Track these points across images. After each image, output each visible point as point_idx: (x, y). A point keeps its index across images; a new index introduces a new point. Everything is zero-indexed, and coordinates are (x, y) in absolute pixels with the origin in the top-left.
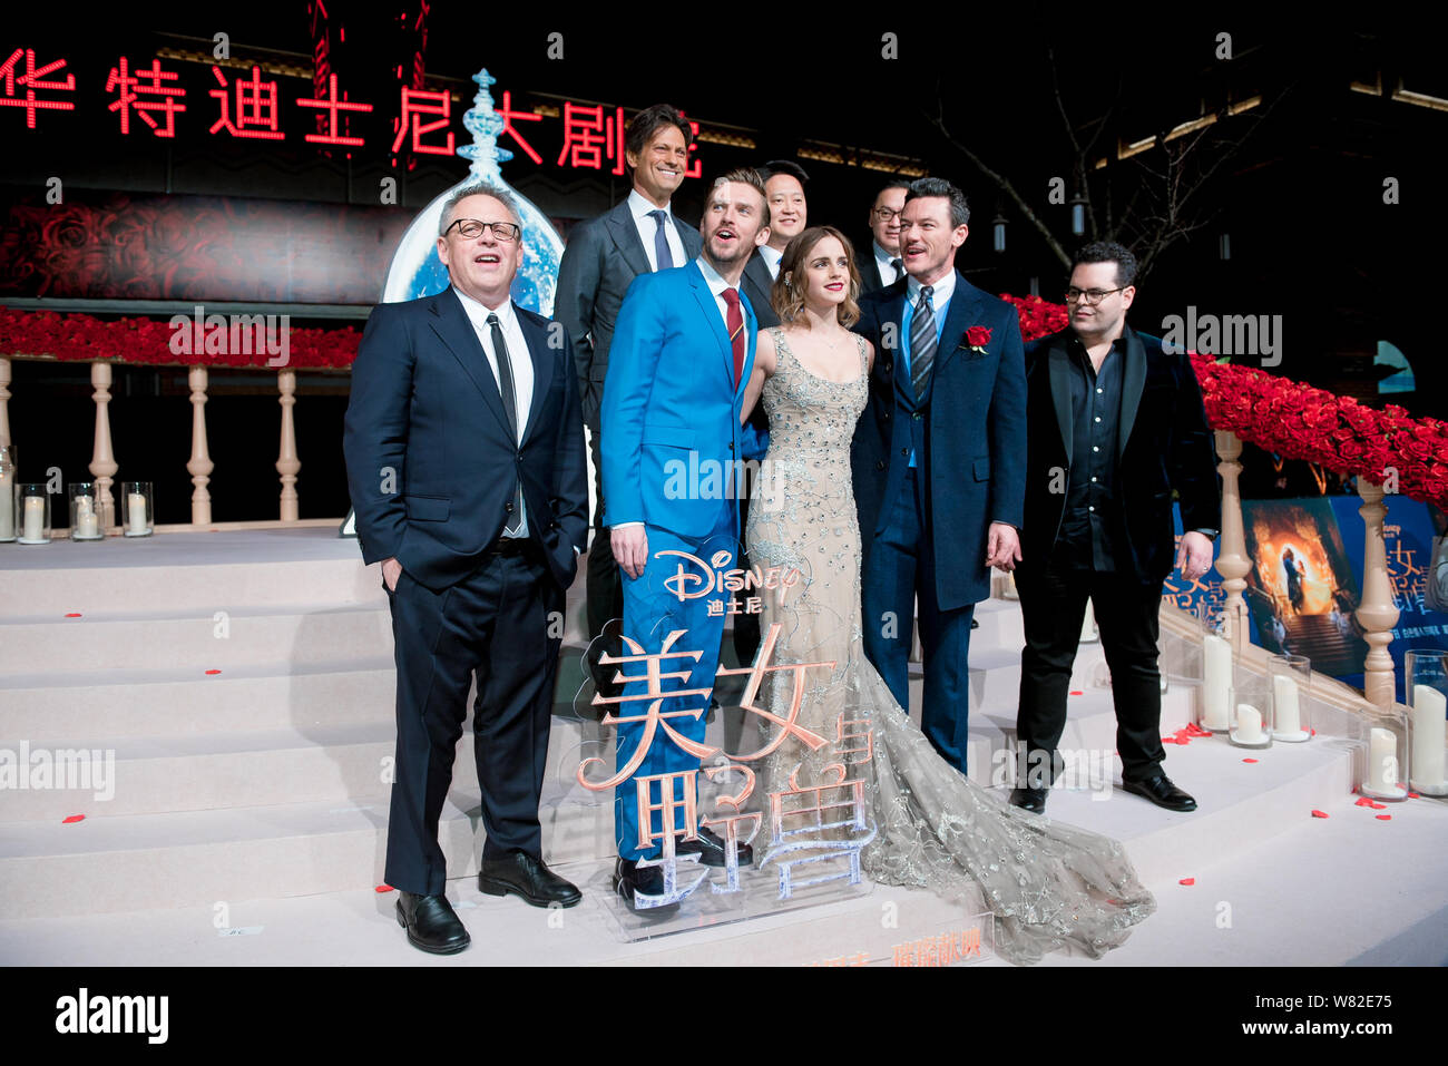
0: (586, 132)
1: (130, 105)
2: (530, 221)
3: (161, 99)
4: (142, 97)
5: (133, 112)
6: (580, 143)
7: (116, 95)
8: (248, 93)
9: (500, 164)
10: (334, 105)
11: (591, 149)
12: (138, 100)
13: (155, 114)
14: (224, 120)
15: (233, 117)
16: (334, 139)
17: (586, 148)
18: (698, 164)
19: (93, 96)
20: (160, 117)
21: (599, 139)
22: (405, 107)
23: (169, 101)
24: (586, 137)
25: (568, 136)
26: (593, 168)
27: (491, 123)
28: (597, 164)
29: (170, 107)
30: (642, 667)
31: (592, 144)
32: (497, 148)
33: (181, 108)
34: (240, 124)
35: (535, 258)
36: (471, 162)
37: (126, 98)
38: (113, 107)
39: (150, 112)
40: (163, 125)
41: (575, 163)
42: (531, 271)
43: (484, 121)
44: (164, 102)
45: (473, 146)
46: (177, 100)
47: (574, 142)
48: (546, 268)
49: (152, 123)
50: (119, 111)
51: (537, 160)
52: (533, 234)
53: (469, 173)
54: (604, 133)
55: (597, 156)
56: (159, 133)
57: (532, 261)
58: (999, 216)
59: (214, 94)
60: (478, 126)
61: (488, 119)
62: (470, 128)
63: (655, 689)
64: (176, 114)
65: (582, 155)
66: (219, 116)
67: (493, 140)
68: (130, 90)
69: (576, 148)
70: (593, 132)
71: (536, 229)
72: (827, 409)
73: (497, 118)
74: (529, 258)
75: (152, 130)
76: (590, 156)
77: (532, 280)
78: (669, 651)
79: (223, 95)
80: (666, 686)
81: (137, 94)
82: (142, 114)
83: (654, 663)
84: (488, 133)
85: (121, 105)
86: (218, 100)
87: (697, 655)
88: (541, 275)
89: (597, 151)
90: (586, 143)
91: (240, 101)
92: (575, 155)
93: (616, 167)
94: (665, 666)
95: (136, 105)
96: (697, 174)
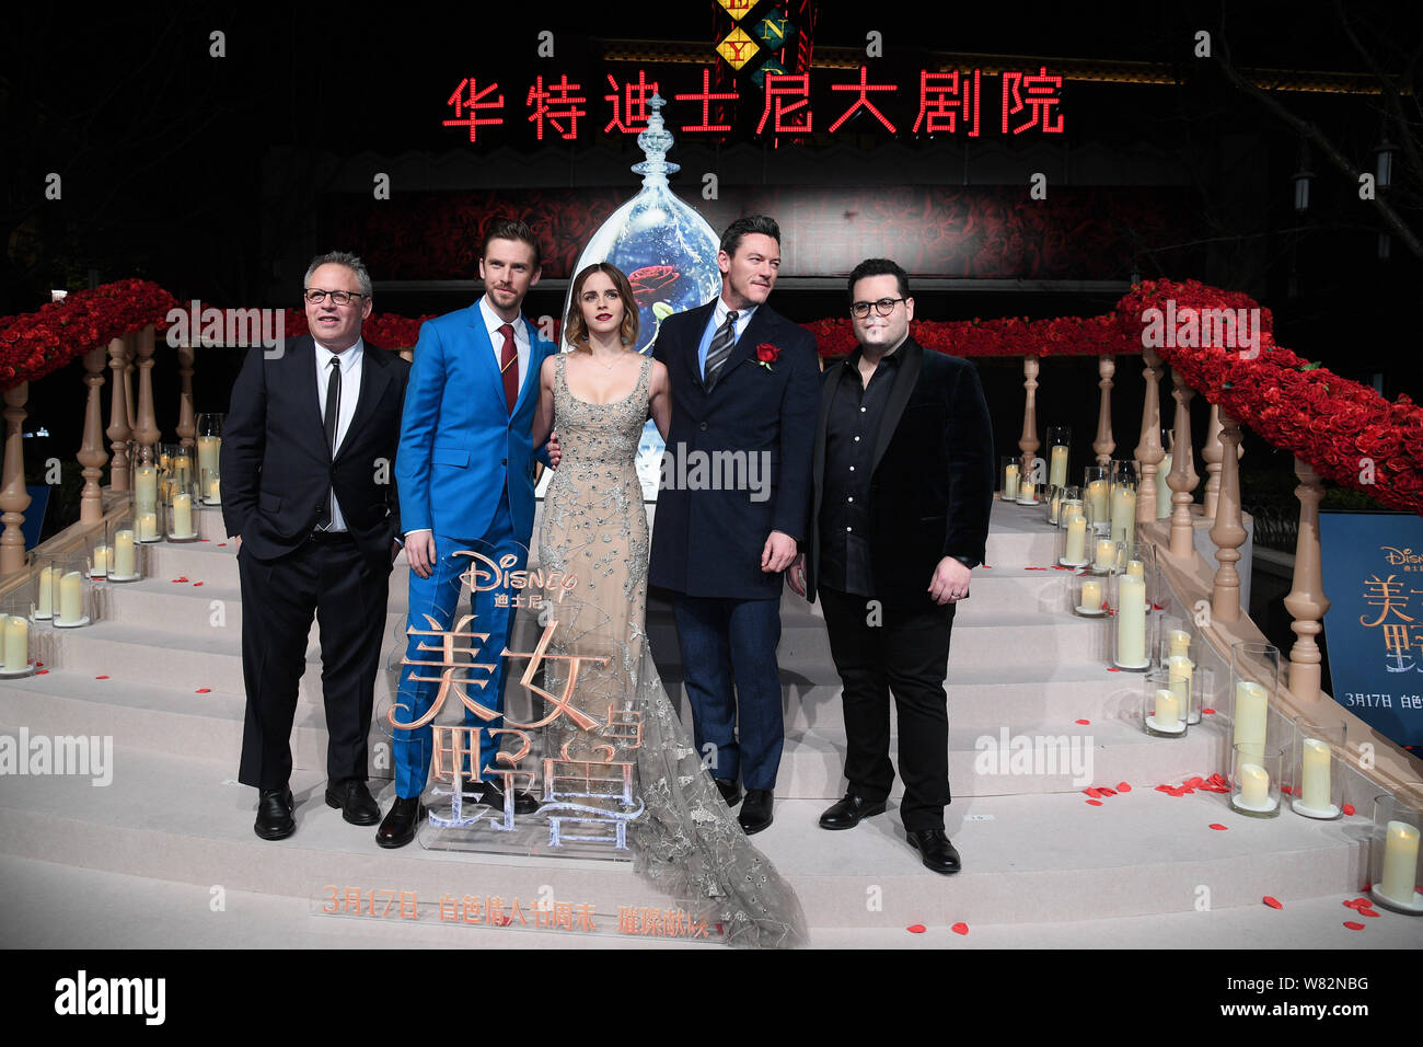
0: (942, 97)
1: (544, 115)
2: (694, 225)
3: (567, 107)
4: (554, 108)
5: (546, 121)
6: (936, 109)
7: (534, 108)
8: (635, 94)
9: (668, 177)
10: (706, 97)
11: (946, 114)
12: (549, 111)
13: (561, 121)
14: (616, 120)
15: (623, 118)
16: (705, 128)
17: (941, 113)
18: (1061, 119)
19: (518, 110)
20: (566, 122)
21: (956, 103)
22: (769, 91)
23: (574, 108)
24: (941, 103)
25: (924, 103)
26: (948, 132)
27: (661, 140)
28: (952, 129)
29: (574, 114)
31: (947, 109)
32: (666, 163)
33: (583, 113)
34: (629, 123)
35: (697, 258)
36: (644, 177)
37: (541, 110)
38: (531, 119)
39: (559, 120)
40: (568, 131)
41: (930, 129)
42: (693, 269)
43: (655, 140)
44: (570, 110)
45: (646, 162)
46: (580, 107)
47: (929, 109)
48: (708, 267)
49: (561, 130)
50: (536, 121)
51: (892, 130)
52: (696, 237)
53: (642, 186)
54: (960, 97)
55: (952, 121)
56: (565, 137)
57: (695, 261)
58: (1302, 169)
59: (608, 98)
60: (650, 144)
61: (658, 137)
62: (643, 147)
63: (449, 659)
64: (578, 118)
65: (937, 121)
66: (612, 117)
67: (662, 155)
68: (544, 103)
69: (931, 115)
70: (949, 96)
71: (699, 232)
72: (587, 428)
73: (667, 136)
74: (692, 259)
75: (560, 134)
76: (946, 121)
77: (694, 278)
78: (461, 631)
79: (615, 98)
80: (458, 657)
81: (549, 105)
82: (553, 122)
83: (448, 638)
84: (659, 149)
85: (537, 117)
86: (612, 102)
87: (485, 637)
88: (702, 274)
89: (952, 115)
90: (941, 108)
91: (629, 102)
92: (930, 121)
93: (972, 130)
94: (458, 642)
95: (549, 115)
96: (1059, 129)
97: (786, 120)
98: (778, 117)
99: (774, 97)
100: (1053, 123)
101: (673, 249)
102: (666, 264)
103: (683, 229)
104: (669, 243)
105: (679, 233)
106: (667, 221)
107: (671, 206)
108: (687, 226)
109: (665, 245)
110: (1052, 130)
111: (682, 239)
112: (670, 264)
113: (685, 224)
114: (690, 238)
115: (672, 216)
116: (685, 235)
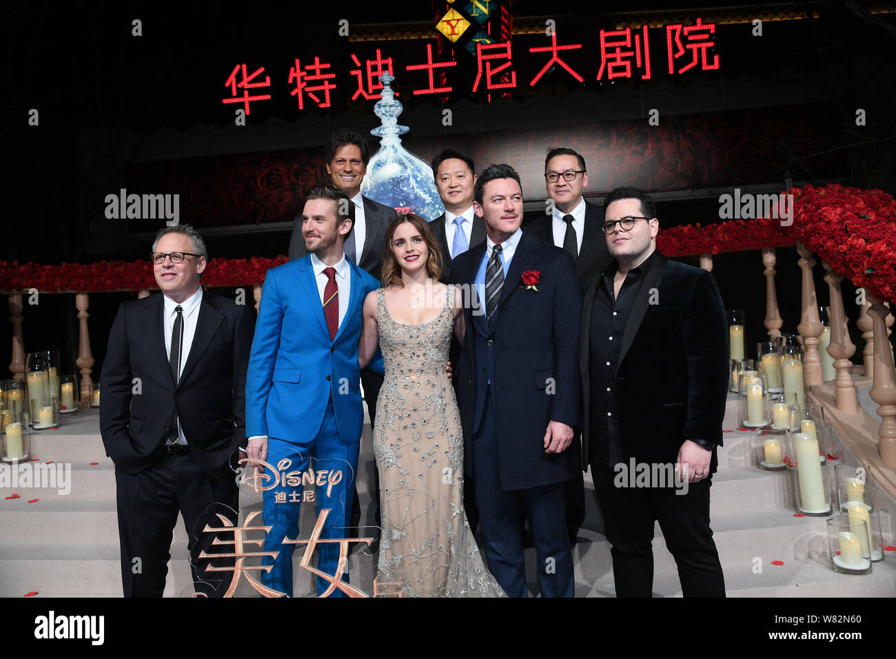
0: (618, 50)
1: (303, 90)
2: (424, 173)
3: (321, 82)
4: (310, 83)
5: (305, 94)
6: (614, 60)
7: (294, 85)
8: (374, 68)
9: (400, 137)
10: (430, 66)
11: (623, 63)
12: (307, 86)
13: (318, 93)
14: (361, 90)
15: (366, 87)
16: (432, 90)
17: (619, 63)
18: (716, 58)
19: (282, 87)
20: (321, 94)
21: (630, 54)
22: (480, 58)
23: (326, 83)
24: (618, 54)
25: (604, 56)
26: (626, 77)
27: (393, 108)
28: (628, 74)
29: (327, 87)
30: (230, 535)
31: (623, 59)
32: (398, 126)
33: (334, 86)
34: (371, 92)
35: (428, 199)
36: (381, 139)
37: (301, 85)
38: (293, 93)
39: (315, 93)
40: (323, 101)
41: (611, 76)
42: (426, 208)
43: (388, 108)
44: (323, 84)
45: (382, 127)
46: (331, 81)
47: (608, 60)
48: (437, 206)
49: (317, 100)
50: (297, 94)
51: (581, 80)
52: (426, 182)
53: (380, 146)
54: (633, 48)
55: (628, 68)
56: (322, 106)
57: (427, 202)
59: (353, 73)
60: (384, 112)
61: (390, 106)
62: (379, 115)
63: (239, 550)
64: (331, 91)
65: (616, 69)
66: (357, 88)
67: (395, 120)
68: (302, 80)
69: (610, 65)
70: (624, 49)
72: (408, 346)
73: (397, 104)
74: (424, 200)
75: (317, 104)
76: (623, 69)
77: (427, 216)
78: (248, 526)
79: (359, 73)
81: (307, 81)
82: (311, 95)
83: (238, 533)
84: (391, 116)
85: (298, 91)
86: (356, 76)
87: (268, 529)
88: (433, 211)
89: (628, 63)
90: (619, 59)
91: (370, 74)
92: (610, 70)
93: (645, 74)
95: (307, 89)
96: (716, 66)
97: (496, 79)
98: (489, 77)
99: (484, 62)
100: (710, 62)
101: (409, 194)
102: (404, 206)
103: (415, 177)
104: (405, 189)
105: (412, 181)
106: (402, 172)
107: (405, 160)
108: (419, 175)
109: (402, 191)
110: (710, 67)
111: (415, 185)
112: (407, 205)
113: (416, 173)
114: (421, 183)
115: (406, 168)
116: (417, 182)
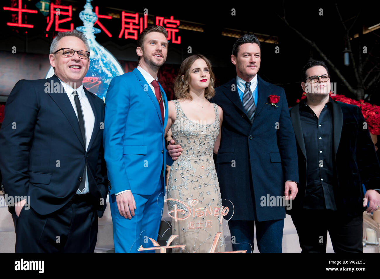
0: (131, 24)
2: (108, 59)
6: (129, 29)
9: (95, 35)
10: (20, 10)
11: (133, 31)
16: (20, 25)
17: (131, 31)
18: (179, 38)
21: (137, 27)
22: (52, 12)
24: (131, 26)
25: (124, 26)
26: (134, 39)
27: (91, 17)
28: (136, 38)
31: (134, 29)
32: (94, 28)
35: (110, 74)
41: (126, 37)
43: (88, 16)
45: (84, 27)
47: (126, 28)
51: (110, 36)
52: (109, 65)
54: (139, 25)
55: (136, 34)
57: (109, 76)
58: (311, 58)
60: (86, 18)
61: (90, 15)
62: (82, 19)
65: (130, 34)
67: (92, 24)
69: (127, 31)
70: (134, 24)
71: (111, 62)
72: (199, 137)
73: (94, 15)
74: (107, 75)
76: (133, 34)
84: (90, 21)
89: (136, 32)
90: (131, 29)
92: (126, 34)
96: (179, 42)
98: (57, 24)
99: (55, 15)
100: (176, 39)
101: (98, 70)
102: (95, 76)
103: (103, 60)
104: (96, 67)
105: (101, 62)
106: (95, 56)
107: (97, 49)
108: (105, 59)
109: (94, 67)
110: (176, 42)
111: (102, 65)
112: (97, 76)
113: (103, 58)
114: (106, 65)
115: (97, 54)
116: (103, 63)
